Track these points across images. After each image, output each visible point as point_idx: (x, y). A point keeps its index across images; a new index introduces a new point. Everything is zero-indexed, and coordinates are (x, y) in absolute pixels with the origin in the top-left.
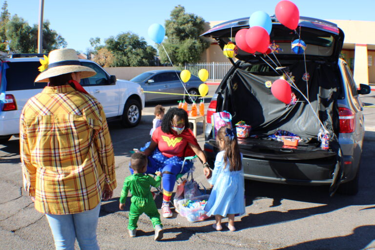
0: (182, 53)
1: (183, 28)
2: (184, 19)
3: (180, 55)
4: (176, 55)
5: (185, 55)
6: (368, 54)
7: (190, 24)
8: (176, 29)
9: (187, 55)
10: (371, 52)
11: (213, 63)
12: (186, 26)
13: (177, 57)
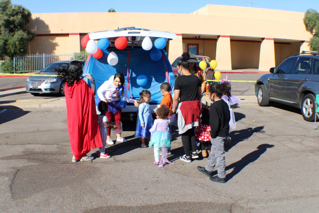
0: (13, 45)
1: (13, 19)
2: (14, 10)
3: (11, 47)
4: (7, 47)
5: (16, 47)
6: (183, 42)
7: (20, 16)
8: (5, 21)
9: (18, 47)
10: (186, 40)
11: (44, 54)
12: (15, 18)
13: (8, 49)
